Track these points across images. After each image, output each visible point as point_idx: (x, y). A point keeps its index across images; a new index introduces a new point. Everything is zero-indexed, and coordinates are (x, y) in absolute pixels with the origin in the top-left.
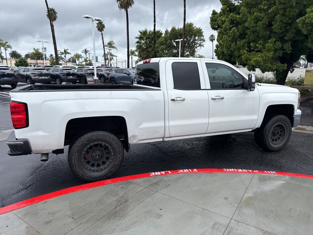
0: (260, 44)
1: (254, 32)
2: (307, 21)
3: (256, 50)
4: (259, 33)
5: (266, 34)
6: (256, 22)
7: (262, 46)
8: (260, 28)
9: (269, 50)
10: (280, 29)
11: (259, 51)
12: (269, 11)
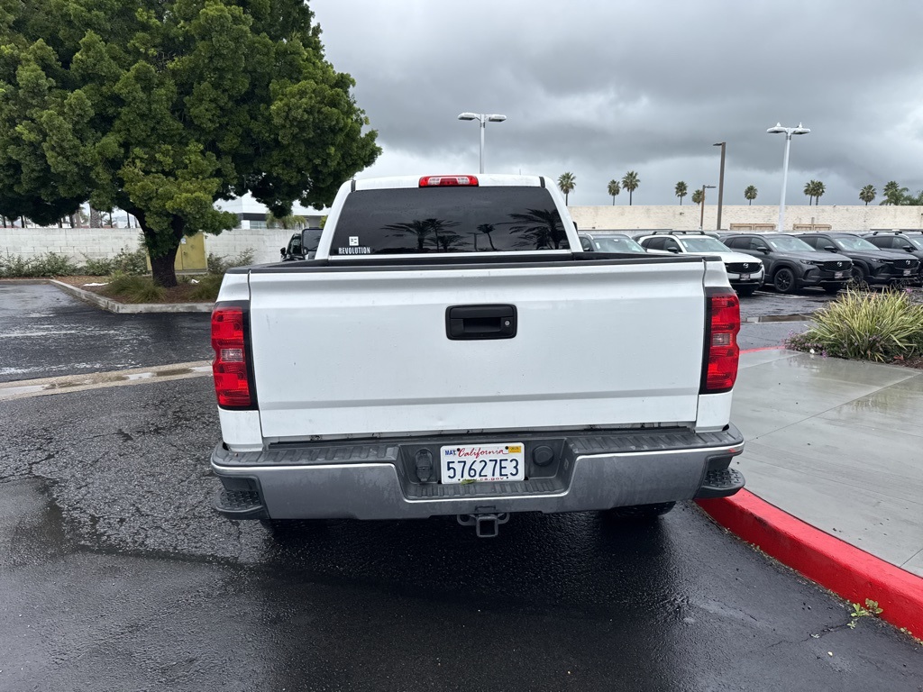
0: (165, 154)
1: (142, 116)
2: (293, 113)
3: (153, 170)
4: (158, 123)
5: (178, 129)
6: (144, 89)
7: (171, 161)
8: (162, 109)
9: (202, 172)
10: (210, 120)
11: (166, 174)
12: (170, 65)
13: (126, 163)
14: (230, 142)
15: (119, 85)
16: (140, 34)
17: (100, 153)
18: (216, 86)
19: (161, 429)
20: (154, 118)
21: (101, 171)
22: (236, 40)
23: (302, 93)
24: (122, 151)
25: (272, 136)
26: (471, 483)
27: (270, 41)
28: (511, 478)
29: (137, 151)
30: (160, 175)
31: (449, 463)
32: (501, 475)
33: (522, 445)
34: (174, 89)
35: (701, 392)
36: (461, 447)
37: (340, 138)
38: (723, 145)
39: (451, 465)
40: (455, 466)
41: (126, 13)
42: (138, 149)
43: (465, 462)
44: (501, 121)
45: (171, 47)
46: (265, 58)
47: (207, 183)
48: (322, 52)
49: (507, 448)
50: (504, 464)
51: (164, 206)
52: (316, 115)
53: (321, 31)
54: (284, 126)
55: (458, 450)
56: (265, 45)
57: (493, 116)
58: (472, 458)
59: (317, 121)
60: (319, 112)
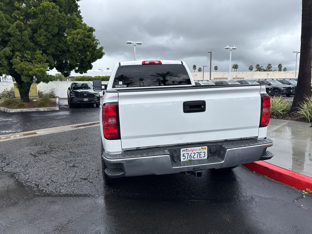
0: (28, 54)
1: (19, 41)
2: (75, 40)
3: (23, 60)
4: (25, 43)
5: (32, 45)
6: (19, 31)
7: (30, 57)
8: (26, 38)
9: (42, 61)
10: (44, 42)
11: (29, 62)
12: (28, 23)
13: (14, 58)
14: (51, 50)
15: (10, 29)
16: (16, 11)
17: (3, 54)
18: (46, 30)
19: (46, 152)
20: (23, 41)
21: (4, 60)
22: (54, 14)
23: (78, 33)
24: (12, 53)
25: (67, 48)
26: (190, 161)
27: (65, 15)
28: (203, 158)
29: (17, 53)
30: (27, 62)
31: (183, 154)
32: (200, 157)
33: (206, 147)
34: (31, 31)
35: (260, 127)
36: (187, 149)
37: (91, 49)
38: (211, 53)
39: (184, 155)
40: (185, 155)
41: (11, 3)
42: (17, 52)
43: (188, 154)
44: (140, 44)
45: (28, 16)
46: (64, 21)
47: (44, 65)
48: (82, 20)
49: (202, 148)
50: (201, 154)
51: (29, 73)
52: (83, 41)
53: (81, 12)
54: (72, 45)
55: (187, 150)
56: (64, 17)
57: (138, 42)
58: (191, 152)
59: (83, 43)
60: (84, 40)
